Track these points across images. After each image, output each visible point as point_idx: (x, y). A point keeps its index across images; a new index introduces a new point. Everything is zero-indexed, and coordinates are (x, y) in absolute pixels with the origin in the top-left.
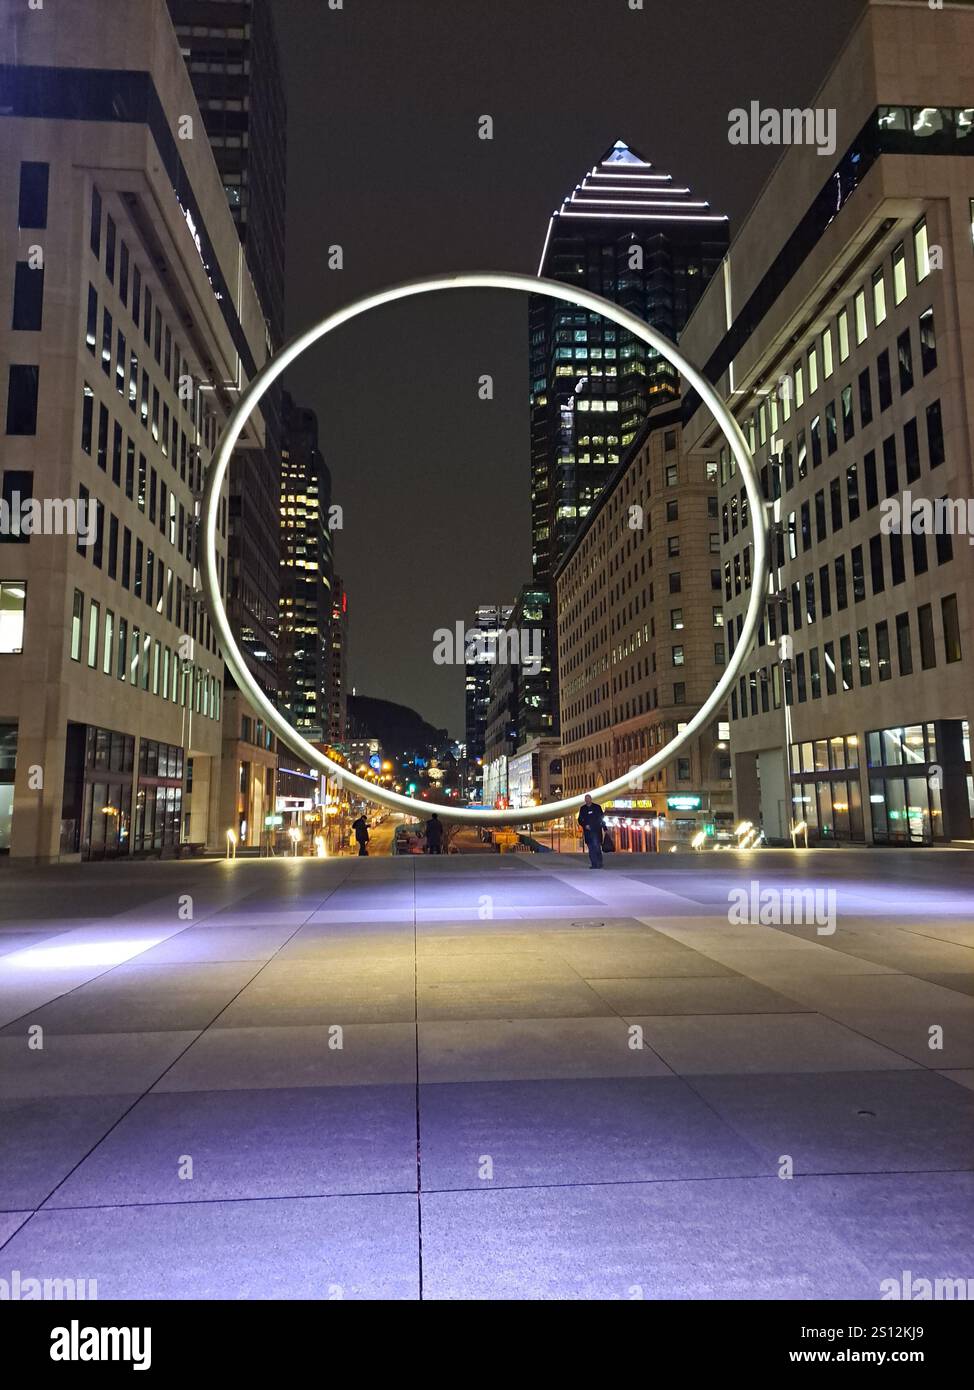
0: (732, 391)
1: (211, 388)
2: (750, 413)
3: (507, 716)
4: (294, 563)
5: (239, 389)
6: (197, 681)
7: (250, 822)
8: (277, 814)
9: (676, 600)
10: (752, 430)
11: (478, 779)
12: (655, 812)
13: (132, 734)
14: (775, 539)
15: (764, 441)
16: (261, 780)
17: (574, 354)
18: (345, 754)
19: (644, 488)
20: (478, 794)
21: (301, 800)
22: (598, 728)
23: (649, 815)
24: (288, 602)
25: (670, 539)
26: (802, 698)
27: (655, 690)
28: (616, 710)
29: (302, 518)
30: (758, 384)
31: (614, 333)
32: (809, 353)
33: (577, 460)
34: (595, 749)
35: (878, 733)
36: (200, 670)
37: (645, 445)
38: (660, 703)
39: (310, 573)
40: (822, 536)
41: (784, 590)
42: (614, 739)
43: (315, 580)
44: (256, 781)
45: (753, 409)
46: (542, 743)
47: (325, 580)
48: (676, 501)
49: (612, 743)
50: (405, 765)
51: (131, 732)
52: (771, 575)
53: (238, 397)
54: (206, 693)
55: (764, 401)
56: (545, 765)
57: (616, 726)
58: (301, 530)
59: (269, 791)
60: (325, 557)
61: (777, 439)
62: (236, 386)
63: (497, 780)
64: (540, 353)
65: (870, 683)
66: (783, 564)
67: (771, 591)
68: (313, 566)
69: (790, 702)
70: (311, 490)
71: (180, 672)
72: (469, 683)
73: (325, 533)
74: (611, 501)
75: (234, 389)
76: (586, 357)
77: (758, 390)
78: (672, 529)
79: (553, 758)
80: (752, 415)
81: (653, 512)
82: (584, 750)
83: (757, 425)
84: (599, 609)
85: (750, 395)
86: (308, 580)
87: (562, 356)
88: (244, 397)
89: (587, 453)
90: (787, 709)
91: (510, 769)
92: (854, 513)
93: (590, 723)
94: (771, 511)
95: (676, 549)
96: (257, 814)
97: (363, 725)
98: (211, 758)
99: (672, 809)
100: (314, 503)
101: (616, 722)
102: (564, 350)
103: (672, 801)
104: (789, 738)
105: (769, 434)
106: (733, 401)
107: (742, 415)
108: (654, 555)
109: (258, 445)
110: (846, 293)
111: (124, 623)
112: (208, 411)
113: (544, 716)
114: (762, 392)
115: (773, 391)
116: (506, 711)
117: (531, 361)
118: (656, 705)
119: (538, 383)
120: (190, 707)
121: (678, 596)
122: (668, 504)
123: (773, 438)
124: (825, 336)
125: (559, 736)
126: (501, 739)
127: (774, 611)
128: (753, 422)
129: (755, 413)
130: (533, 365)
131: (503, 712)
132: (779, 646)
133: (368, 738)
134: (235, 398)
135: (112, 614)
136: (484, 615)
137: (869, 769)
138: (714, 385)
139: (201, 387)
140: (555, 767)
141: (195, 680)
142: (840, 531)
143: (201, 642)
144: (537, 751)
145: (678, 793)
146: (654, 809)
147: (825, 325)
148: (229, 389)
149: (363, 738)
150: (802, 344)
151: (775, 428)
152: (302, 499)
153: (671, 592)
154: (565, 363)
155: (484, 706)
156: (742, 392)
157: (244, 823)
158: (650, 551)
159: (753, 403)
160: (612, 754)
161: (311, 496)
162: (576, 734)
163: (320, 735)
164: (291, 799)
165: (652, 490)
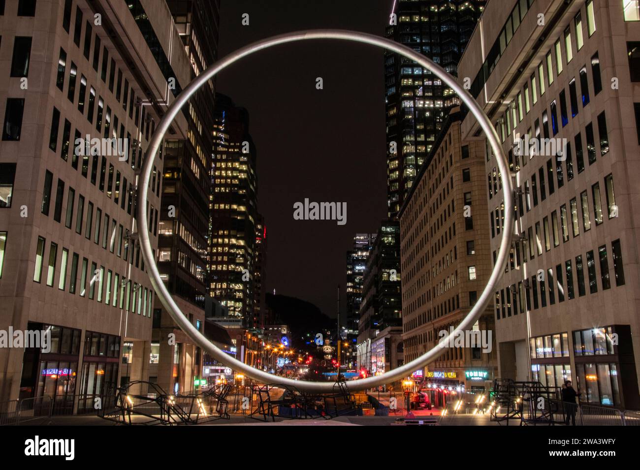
0: (487, 102)
1: (150, 104)
2: (501, 116)
3: (371, 311)
4: (230, 207)
5: (168, 104)
6: (133, 291)
7: (182, 384)
8: (204, 378)
9: (470, 236)
10: (503, 126)
11: (354, 354)
12: (458, 381)
13: (79, 328)
14: (517, 197)
15: (509, 133)
16: (191, 355)
17: (413, 71)
18: (260, 336)
19: (448, 159)
20: (354, 365)
21: (223, 368)
22: (425, 322)
23: (453, 382)
24: (225, 232)
25: (465, 194)
26: (536, 306)
27: (458, 296)
28: (435, 308)
29: (236, 177)
30: (503, 96)
31: (439, 58)
32: (532, 79)
33: (416, 139)
34: (423, 335)
35: (579, 332)
36: (136, 284)
37: (448, 132)
38: (461, 306)
39: (240, 213)
40: (543, 198)
41: (524, 232)
42: (434, 329)
43: (243, 218)
44: (187, 354)
45: (502, 113)
46: (391, 331)
47: (250, 218)
48: (469, 169)
49: (433, 332)
50: (308, 343)
51: (79, 327)
52: (516, 222)
53: (167, 109)
54: (140, 299)
55: (508, 108)
56: (394, 346)
57: (435, 321)
58: (235, 185)
59: (198, 362)
60: (251, 203)
61: (516, 133)
62: (165, 102)
63: (365, 356)
64: (391, 71)
65: (574, 298)
66: (523, 215)
67: (517, 233)
68: (242, 209)
69: (529, 309)
70: (243, 159)
71: (119, 286)
72: (348, 287)
73: (251, 187)
74: (430, 168)
75: (164, 104)
76: (421, 73)
77: (504, 100)
78: (466, 187)
79: (399, 341)
80: (502, 116)
81: (454, 175)
82: (416, 336)
83: (505, 123)
84: (424, 239)
85: (498, 104)
86: (239, 218)
87: (405, 73)
88: (170, 109)
89: (422, 134)
90: (528, 313)
91: (372, 348)
92: (561, 183)
93: (420, 317)
94: (514, 178)
95: (469, 201)
96: (187, 379)
97: (277, 315)
98: (145, 342)
99: (468, 379)
100: (244, 167)
101: (435, 318)
102: (407, 69)
103: (469, 374)
104: (529, 334)
105: (512, 128)
106: (488, 108)
107: (495, 118)
108: (455, 204)
109: (183, 138)
110: (549, 42)
111: (76, 256)
112: (148, 119)
113: (396, 311)
114: (507, 102)
115: (512, 102)
116: (371, 307)
117: (386, 75)
118: (458, 307)
119: (390, 90)
120: (127, 309)
121: (471, 232)
122: (463, 170)
123: (514, 131)
124: (540, 68)
125: (402, 326)
126: (368, 327)
127: (519, 246)
128: (503, 121)
129: (504, 115)
130: (387, 78)
131: (369, 308)
132: (522, 269)
133: (279, 325)
134: (165, 110)
135: (67, 251)
136: (360, 240)
137: (575, 357)
138: (475, 98)
139: (143, 104)
140: (400, 349)
141: (132, 291)
142: (553, 194)
143: (137, 266)
144: (389, 336)
145: (473, 368)
146: (458, 379)
147: (539, 61)
148: (161, 104)
149: (276, 324)
150: (527, 73)
151: (515, 126)
152: (237, 165)
153: (467, 229)
154: (407, 77)
155: (359, 303)
156: (493, 102)
157: (177, 385)
158: (453, 201)
159: (502, 109)
160: (433, 341)
161: (242, 163)
162: (412, 325)
163: (241, 323)
164: (213, 368)
165: (453, 161)
